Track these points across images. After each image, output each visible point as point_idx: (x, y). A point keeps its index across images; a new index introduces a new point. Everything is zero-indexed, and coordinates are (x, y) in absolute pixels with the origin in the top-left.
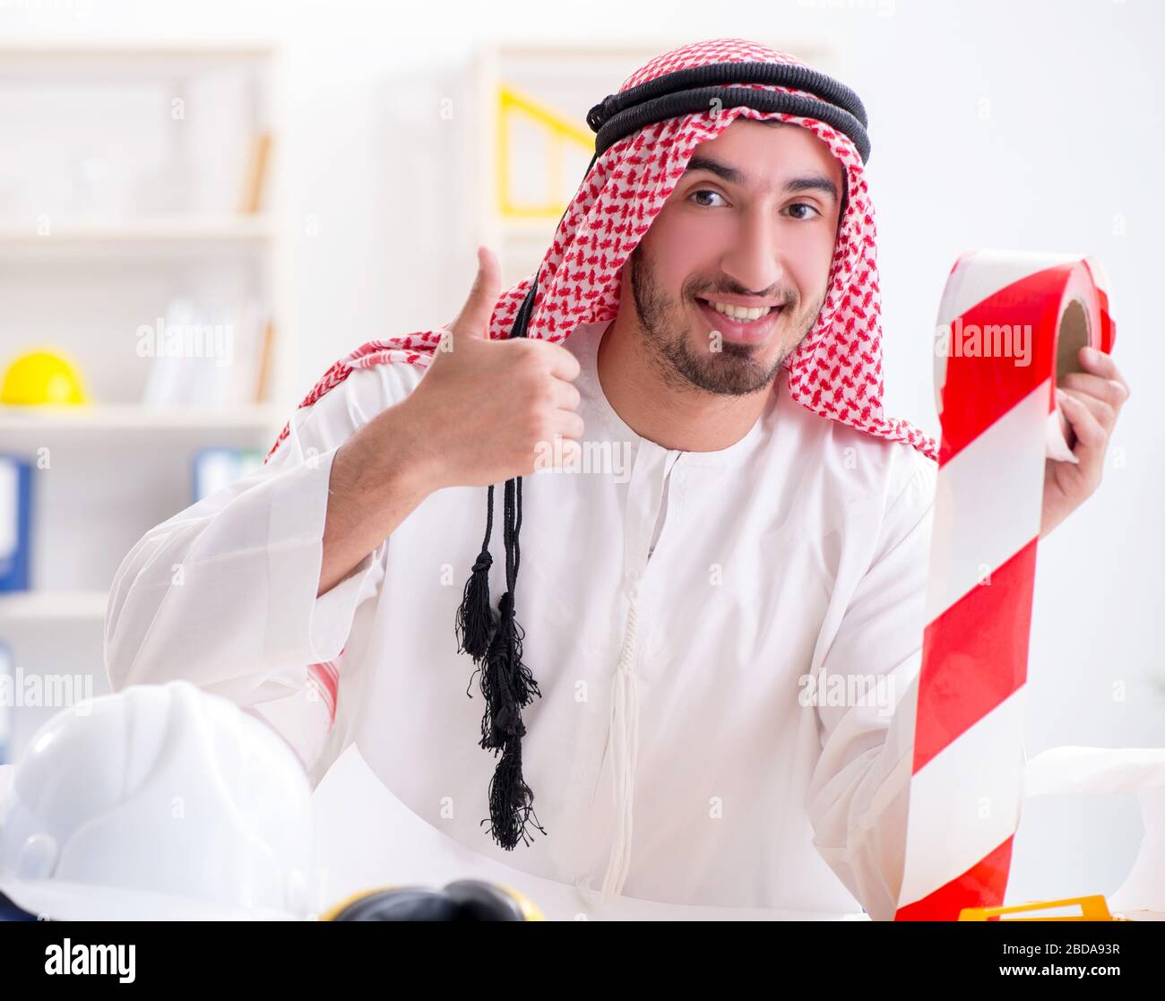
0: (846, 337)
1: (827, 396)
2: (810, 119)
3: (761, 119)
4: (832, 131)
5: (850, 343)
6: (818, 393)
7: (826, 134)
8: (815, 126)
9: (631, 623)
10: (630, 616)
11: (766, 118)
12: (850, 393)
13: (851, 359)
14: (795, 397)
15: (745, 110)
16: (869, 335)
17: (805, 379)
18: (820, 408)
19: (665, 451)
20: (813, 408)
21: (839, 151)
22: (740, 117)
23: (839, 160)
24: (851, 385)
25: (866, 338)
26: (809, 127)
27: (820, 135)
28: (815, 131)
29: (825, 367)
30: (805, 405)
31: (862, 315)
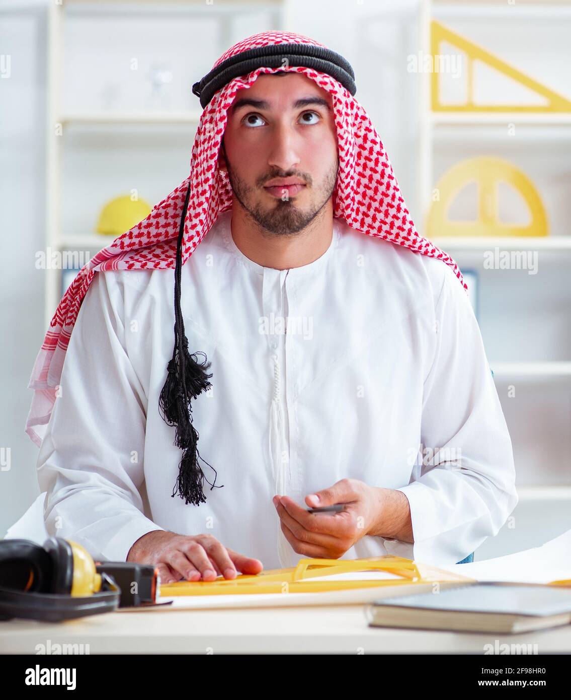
0: (370, 185)
1: (368, 220)
2: (302, 67)
3: (273, 72)
4: (316, 72)
5: (373, 188)
6: (363, 220)
7: (312, 75)
8: (305, 71)
9: (276, 374)
10: (275, 370)
11: (276, 71)
12: (380, 216)
13: (376, 197)
14: (351, 225)
15: (263, 69)
16: (383, 182)
17: (354, 215)
18: (365, 229)
19: (279, 271)
20: (362, 229)
21: (321, 83)
22: (261, 74)
23: (323, 88)
24: (380, 212)
25: (381, 184)
26: (301, 72)
27: (309, 76)
28: (306, 73)
29: (363, 204)
30: (357, 229)
31: (376, 172)
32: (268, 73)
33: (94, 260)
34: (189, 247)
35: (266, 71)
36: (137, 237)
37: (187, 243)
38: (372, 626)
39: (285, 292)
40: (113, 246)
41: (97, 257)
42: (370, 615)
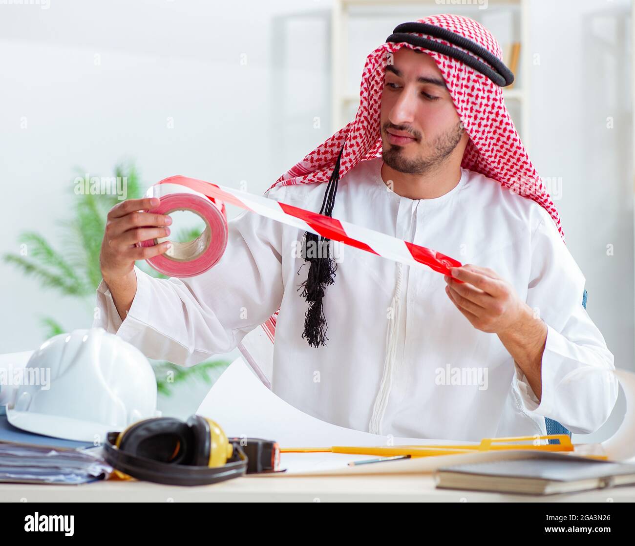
3: (413, 49)
9: (399, 278)
10: (399, 275)
15: (406, 44)
19: (412, 201)
22: (404, 47)
32: (409, 48)
33: (290, 171)
34: (346, 161)
35: (408, 46)
36: (323, 153)
37: (344, 157)
38: (439, 488)
39: (415, 217)
40: (305, 160)
41: (292, 169)
42: (437, 481)
